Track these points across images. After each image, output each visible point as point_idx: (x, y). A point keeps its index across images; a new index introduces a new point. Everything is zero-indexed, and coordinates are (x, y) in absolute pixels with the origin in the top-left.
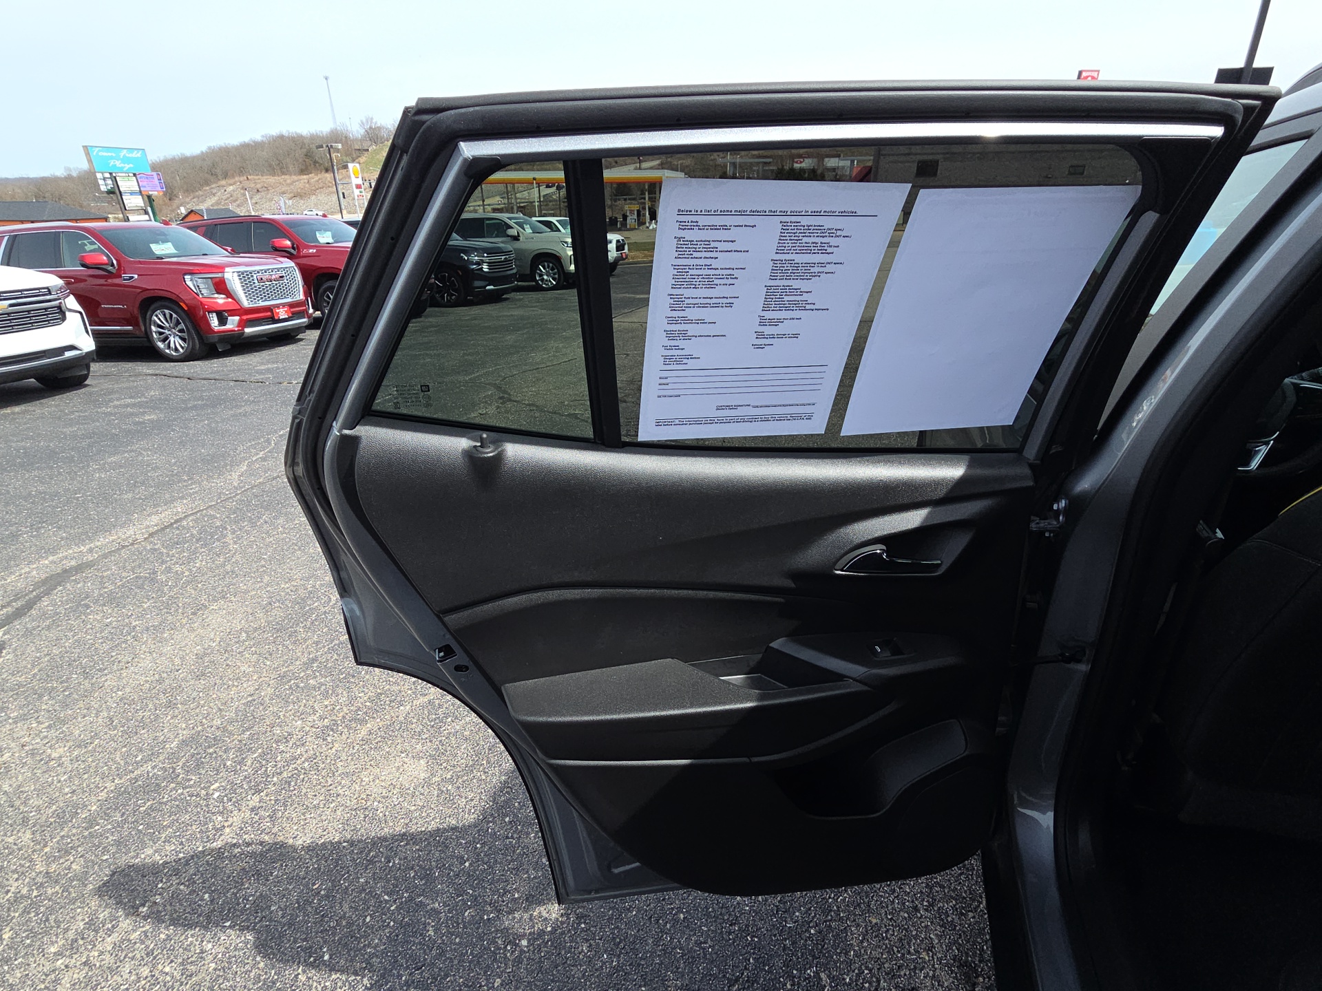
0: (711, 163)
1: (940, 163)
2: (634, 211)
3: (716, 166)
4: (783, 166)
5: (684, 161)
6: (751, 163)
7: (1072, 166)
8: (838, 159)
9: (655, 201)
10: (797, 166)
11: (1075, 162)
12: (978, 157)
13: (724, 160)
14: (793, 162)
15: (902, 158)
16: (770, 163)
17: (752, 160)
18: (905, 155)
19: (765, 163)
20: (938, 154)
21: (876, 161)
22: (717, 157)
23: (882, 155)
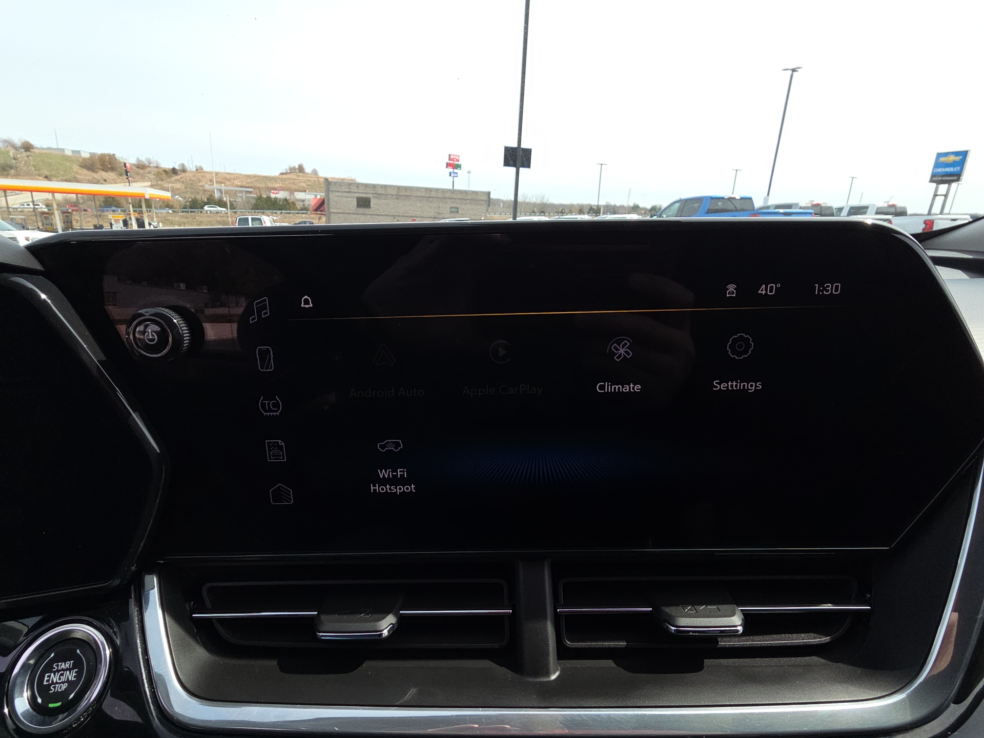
0: (200, 188)
1: (371, 200)
2: (119, 220)
3: (205, 191)
4: (261, 195)
5: (175, 185)
6: (236, 191)
7: (451, 208)
8: (304, 193)
9: (143, 214)
10: (273, 196)
11: (453, 205)
12: (395, 198)
13: (212, 187)
14: (270, 192)
15: (345, 194)
16: (251, 192)
17: (236, 189)
18: (347, 192)
19: (248, 192)
20: (369, 193)
21: (328, 195)
22: (205, 184)
23: (331, 191)
